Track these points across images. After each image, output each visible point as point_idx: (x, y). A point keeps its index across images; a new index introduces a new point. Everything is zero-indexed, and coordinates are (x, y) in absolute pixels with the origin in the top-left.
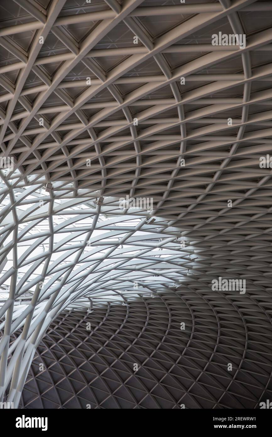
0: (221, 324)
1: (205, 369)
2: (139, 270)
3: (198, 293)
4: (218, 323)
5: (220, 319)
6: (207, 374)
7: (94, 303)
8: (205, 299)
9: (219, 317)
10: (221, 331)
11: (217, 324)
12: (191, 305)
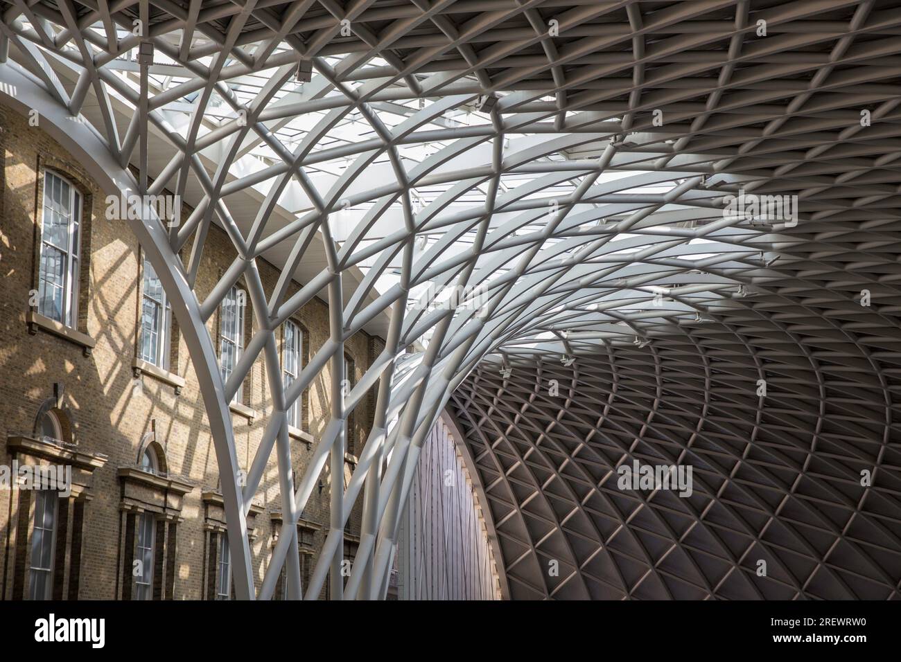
0: (826, 390)
1: (793, 488)
2: (633, 287)
3: (778, 323)
4: (821, 387)
5: (824, 377)
6: (799, 499)
7: (510, 356)
8: (794, 335)
9: (823, 374)
10: (826, 406)
11: (818, 390)
12: (758, 349)
